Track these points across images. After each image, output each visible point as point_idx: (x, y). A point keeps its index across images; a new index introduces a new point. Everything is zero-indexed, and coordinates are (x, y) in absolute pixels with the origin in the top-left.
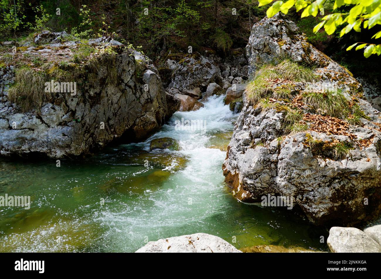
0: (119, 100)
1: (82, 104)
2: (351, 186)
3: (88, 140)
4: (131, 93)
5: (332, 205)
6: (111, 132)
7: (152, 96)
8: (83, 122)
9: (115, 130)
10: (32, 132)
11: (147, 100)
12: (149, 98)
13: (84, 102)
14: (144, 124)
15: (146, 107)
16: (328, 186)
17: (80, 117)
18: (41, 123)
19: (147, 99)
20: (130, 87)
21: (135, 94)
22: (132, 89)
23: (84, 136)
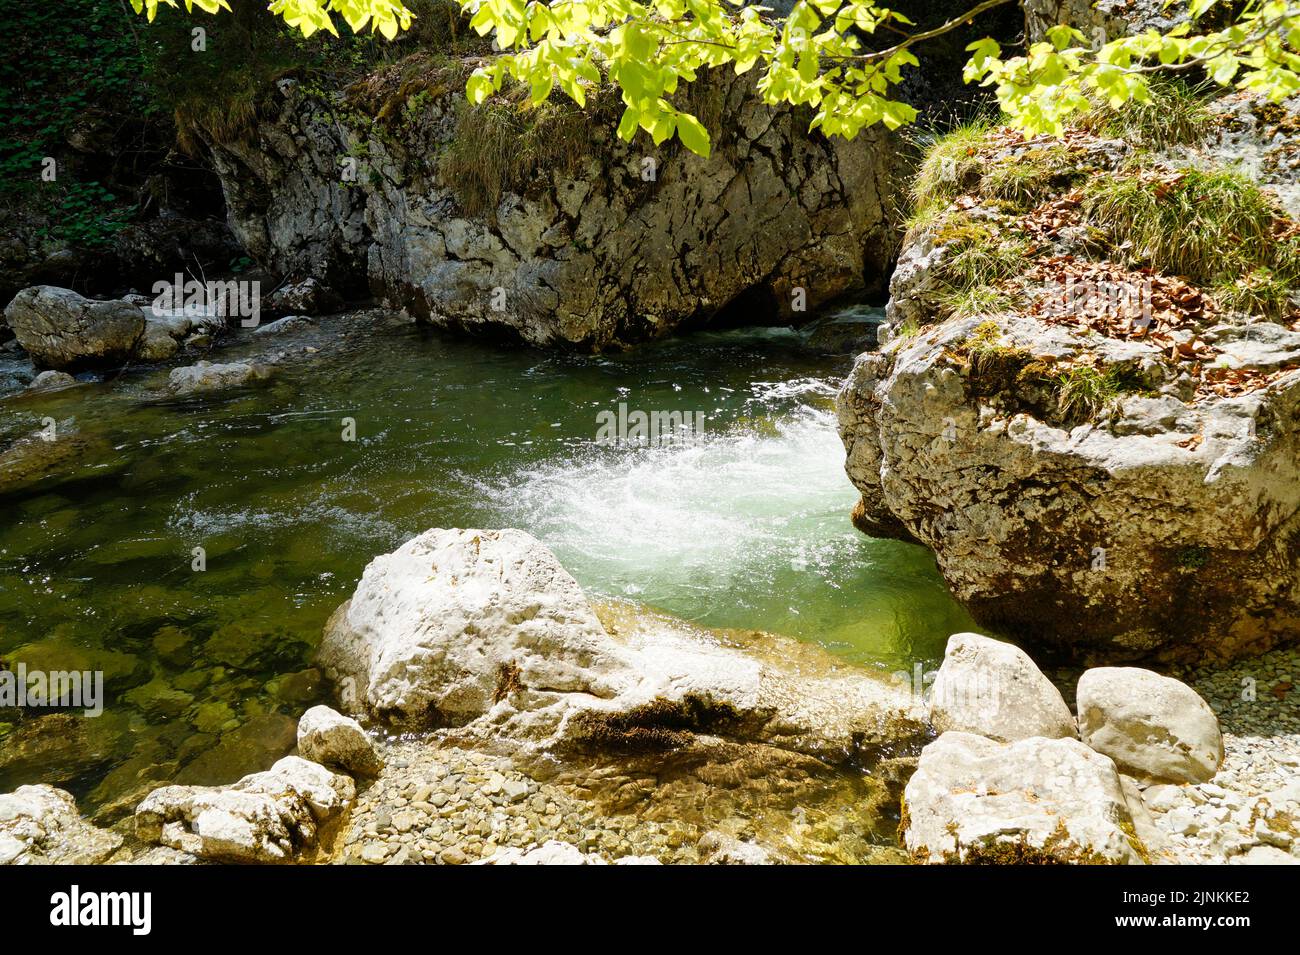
0: (724, 192)
1: (599, 200)
2: (1089, 522)
3: (612, 303)
4: (770, 170)
5: (1005, 567)
6: (690, 287)
7: (845, 182)
8: (598, 251)
9: (701, 285)
10: (489, 269)
11: (831, 197)
12: (835, 191)
13: (608, 194)
14: (813, 274)
15: (826, 218)
16: (1003, 504)
17: (590, 235)
18: (500, 246)
19: (830, 194)
20: (766, 151)
21: (784, 175)
22: (772, 157)
23: (601, 292)
